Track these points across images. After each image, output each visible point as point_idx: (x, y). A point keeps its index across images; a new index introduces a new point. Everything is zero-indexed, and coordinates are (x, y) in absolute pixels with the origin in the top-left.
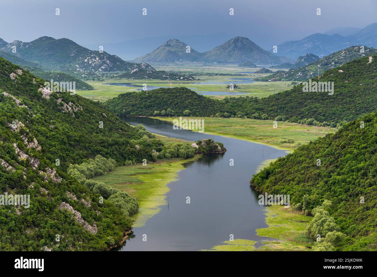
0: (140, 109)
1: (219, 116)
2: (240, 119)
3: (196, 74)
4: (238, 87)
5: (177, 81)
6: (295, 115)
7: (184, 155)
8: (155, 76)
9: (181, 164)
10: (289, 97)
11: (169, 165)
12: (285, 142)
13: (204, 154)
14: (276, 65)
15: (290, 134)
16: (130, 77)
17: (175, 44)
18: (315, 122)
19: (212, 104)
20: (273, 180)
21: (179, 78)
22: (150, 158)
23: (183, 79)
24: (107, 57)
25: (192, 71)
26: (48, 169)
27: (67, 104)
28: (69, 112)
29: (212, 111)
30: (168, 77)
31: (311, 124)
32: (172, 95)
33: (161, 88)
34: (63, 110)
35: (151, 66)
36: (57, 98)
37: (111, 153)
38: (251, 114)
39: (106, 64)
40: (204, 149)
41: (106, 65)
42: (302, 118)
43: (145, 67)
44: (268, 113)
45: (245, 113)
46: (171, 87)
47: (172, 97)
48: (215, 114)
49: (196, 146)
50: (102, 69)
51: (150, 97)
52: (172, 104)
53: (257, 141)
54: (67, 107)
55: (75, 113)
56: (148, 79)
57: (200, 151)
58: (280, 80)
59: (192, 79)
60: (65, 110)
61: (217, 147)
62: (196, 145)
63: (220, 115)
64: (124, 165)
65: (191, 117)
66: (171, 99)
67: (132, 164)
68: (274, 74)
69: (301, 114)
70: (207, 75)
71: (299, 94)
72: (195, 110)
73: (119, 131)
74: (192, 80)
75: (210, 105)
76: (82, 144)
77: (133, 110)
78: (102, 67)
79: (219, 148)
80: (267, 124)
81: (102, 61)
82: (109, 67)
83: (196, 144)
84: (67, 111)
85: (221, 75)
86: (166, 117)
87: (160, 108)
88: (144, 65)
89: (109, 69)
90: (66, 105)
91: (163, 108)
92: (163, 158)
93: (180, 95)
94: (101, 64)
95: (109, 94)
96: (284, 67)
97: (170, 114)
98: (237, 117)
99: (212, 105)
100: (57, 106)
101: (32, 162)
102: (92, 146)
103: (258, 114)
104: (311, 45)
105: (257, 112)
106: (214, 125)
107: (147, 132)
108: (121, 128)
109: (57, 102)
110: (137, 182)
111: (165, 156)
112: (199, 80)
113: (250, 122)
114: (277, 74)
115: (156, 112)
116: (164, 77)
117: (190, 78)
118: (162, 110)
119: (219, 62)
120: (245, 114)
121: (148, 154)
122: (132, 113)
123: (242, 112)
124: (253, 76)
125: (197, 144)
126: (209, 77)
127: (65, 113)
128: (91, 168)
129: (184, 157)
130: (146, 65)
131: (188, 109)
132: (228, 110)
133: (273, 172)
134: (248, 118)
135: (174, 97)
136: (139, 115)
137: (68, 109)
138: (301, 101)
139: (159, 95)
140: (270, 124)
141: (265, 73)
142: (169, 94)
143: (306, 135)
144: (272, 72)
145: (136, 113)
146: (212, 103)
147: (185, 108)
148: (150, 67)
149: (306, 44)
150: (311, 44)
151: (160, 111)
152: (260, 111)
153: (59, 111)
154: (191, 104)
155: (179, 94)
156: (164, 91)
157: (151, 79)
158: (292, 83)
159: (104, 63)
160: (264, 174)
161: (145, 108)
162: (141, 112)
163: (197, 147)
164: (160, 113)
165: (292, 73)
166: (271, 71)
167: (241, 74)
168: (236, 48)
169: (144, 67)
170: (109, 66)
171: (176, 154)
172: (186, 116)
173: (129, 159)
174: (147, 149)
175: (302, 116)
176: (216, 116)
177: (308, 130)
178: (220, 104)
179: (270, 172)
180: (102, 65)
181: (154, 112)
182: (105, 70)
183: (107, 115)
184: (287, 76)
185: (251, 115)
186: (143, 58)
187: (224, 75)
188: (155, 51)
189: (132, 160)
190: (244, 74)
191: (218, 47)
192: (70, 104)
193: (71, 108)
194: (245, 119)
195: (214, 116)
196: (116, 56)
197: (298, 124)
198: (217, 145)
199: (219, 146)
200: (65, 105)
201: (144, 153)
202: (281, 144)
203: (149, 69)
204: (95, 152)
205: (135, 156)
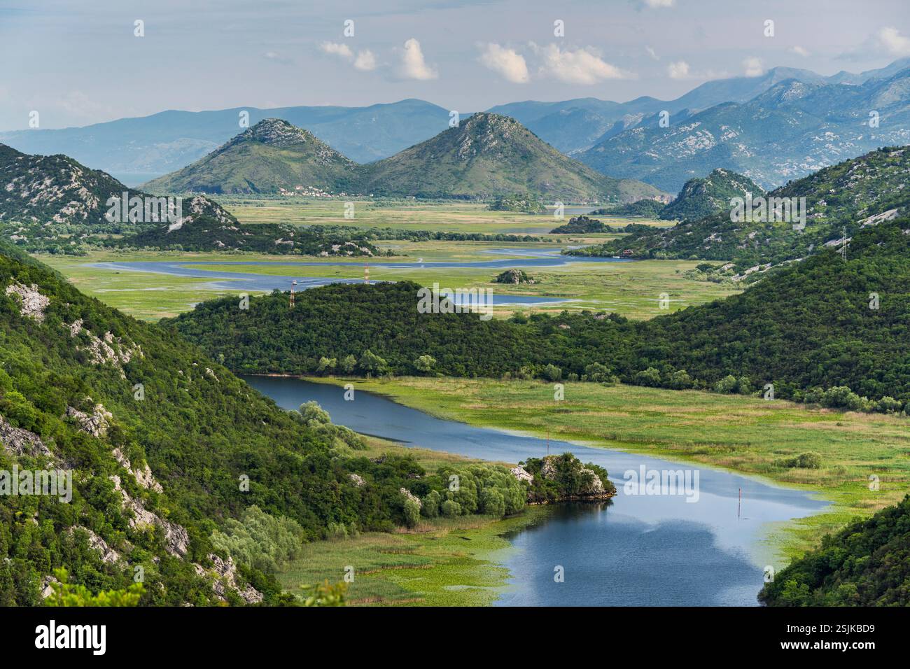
0: (273, 353)
1: (528, 376)
2: (596, 385)
3: (373, 235)
4: (531, 278)
5: (321, 256)
6: (782, 375)
7: (499, 505)
8: (248, 239)
9: (500, 536)
10: (752, 315)
11: (463, 538)
12: (792, 464)
13: (552, 502)
14: (613, 206)
15: (791, 438)
16: (168, 243)
17: (281, 136)
18: (853, 397)
19: (504, 337)
20: (849, 591)
21: (328, 248)
22: (396, 517)
23: (342, 252)
24: (80, 177)
25: (357, 227)
26: (214, 559)
27: (101, 337)
28: (109, 363)
29: (505, 359)
30: (291, 243)
31: (838, 405)
32: (373, 306)
33: (334, 285)
34: (91, 357)
35: (221, 208)
36: (68, 319)
37: (281, 499)
38: (632, 371)
39: (78, 201)
40: (549, 485)
41: (78, 204)
42: (806, 383)
43: (204, 209)
44: (689, 368)
45: (613, 367)
46: (367, 283)
47: (375, 313)
48: (516, 369)
49: (526, 478)
50: (63, 215)
51: (300, 314)
52: (375, 335)
53: (697, 460)
54: (101, 346)
55: (125, 367)
56: (225, 250)
57: (538, 494)
58: (651, 256)
59: (370, 253)
60: (96, 359)
61: (588, 479)
62: (525, 472)
63: (533, 372)
64: (324, 538)
65: (440, 379)
66: (371, 319)
67: (346, 536)
68: (628, 238)
69: (801, 370)
70: (407, 238)
71: (787, 306)
72: (452, 356)
73: (261, 425)
74: (370, 256)
75: (498, 339)
76: (192, 470)
77: (250, 355)
78: (64, 210)
79: (598, 483)
80: (697, 403)
81: (64, 191)
82: (85, 210)
83: (524, 469)
84: (104, 362)
85: (452, 240)
86: (359, 379)
87: (339, 348)
88: (199, 204)
89: (88, 217)
90: (99, 341)
91: (348, 349)
92: (435, 516)
93: (401, 309)
94: (62, 198)
95: (128, 300)
96: (640, 214)
97: (371, 367)
98: (590, 380)
99: (505, 340)
100: (70, 343)
101: (168, 536)
102: (221, 478)
103: (656, 371)
104: (707, 142)
105: (652, 363)
106: (529, 407)
107: (340, 429)
108: (268, 416)
109: (68, 332)
110: (396, 594)
111: (440, 508)
112: (390, 254)
113: (637, 395)
114: (639, 236)
115: (326, 361)
116: (280, 244)
117: (365, 249)
118: (344, 355)
119: (420, 196)
120: (613, 371)
121: (388, 503)
122: (248, 366)
123: (603, 364)
124: (555, 241)
125: (527, 470)
126: (415, 244)
127: (98, 367)
128: (241, 547)
129: (499, 513)
130: (206, 205)
131: (427, 353)
132: (559, 358)
133: (841, 564)
134: (623, 382)
135: (379, 312)
136: (271, 371)
137: (104, 354)
138: (795, 331)
139: (332, 308)
140: (703, 403)
141: (587, 231)
142: (364, 305)
143: (842, 442)
144: (609, 229)
145: (260, 364)
146: (504, 333)
147: (422, 348)
148: (218, 211)
149: (691, 137)
150: (709, 139)
151: (338, 359)
152: (662, 361)
153: (80, 358)
154: (437, 338)
155: (397, 304)
156: (347, 294)
157: (236, 250)
158: (698, 267)
159: (71, 195)
160: (809, 571)
161: (290, 349)
162: (276, 363)
163: (529, 478)
164: (338, 366)
165: (688, 234)
166: (607, 226)
167: (516, 235)
168: (475, 151)
169: (201, 211)
170: (86, 206)
171: (475, 504)
172: (424, 376)
173: (337, 519)
174: (386, 487)
175: (804, 379)
176: (521, 377)
177: (838, 425)
178: (529, 338)
179: (832, 566)
180: (64, 201)
181: (318, 362)
182: (77, 218)
183: (215, 374)
184: (673, 243)
185: (635, 374)
186: (174, 180)
187: (461, 238)
188: (213, 157)
189: (347, 523)
190: (524, 235)
191: (420, 145)
192: (109, 337)
193: (113, 353)
194: (614, 386)
195: (513, 377)
196: (105, 174)
197: (794, 404)
198: (591, 472)
199: (596, 477)
200: (96, 342)
201: (379, 498)
202: (781, 471)
203: (216, 216)
204: (233, 498)
205: (353, 509)
